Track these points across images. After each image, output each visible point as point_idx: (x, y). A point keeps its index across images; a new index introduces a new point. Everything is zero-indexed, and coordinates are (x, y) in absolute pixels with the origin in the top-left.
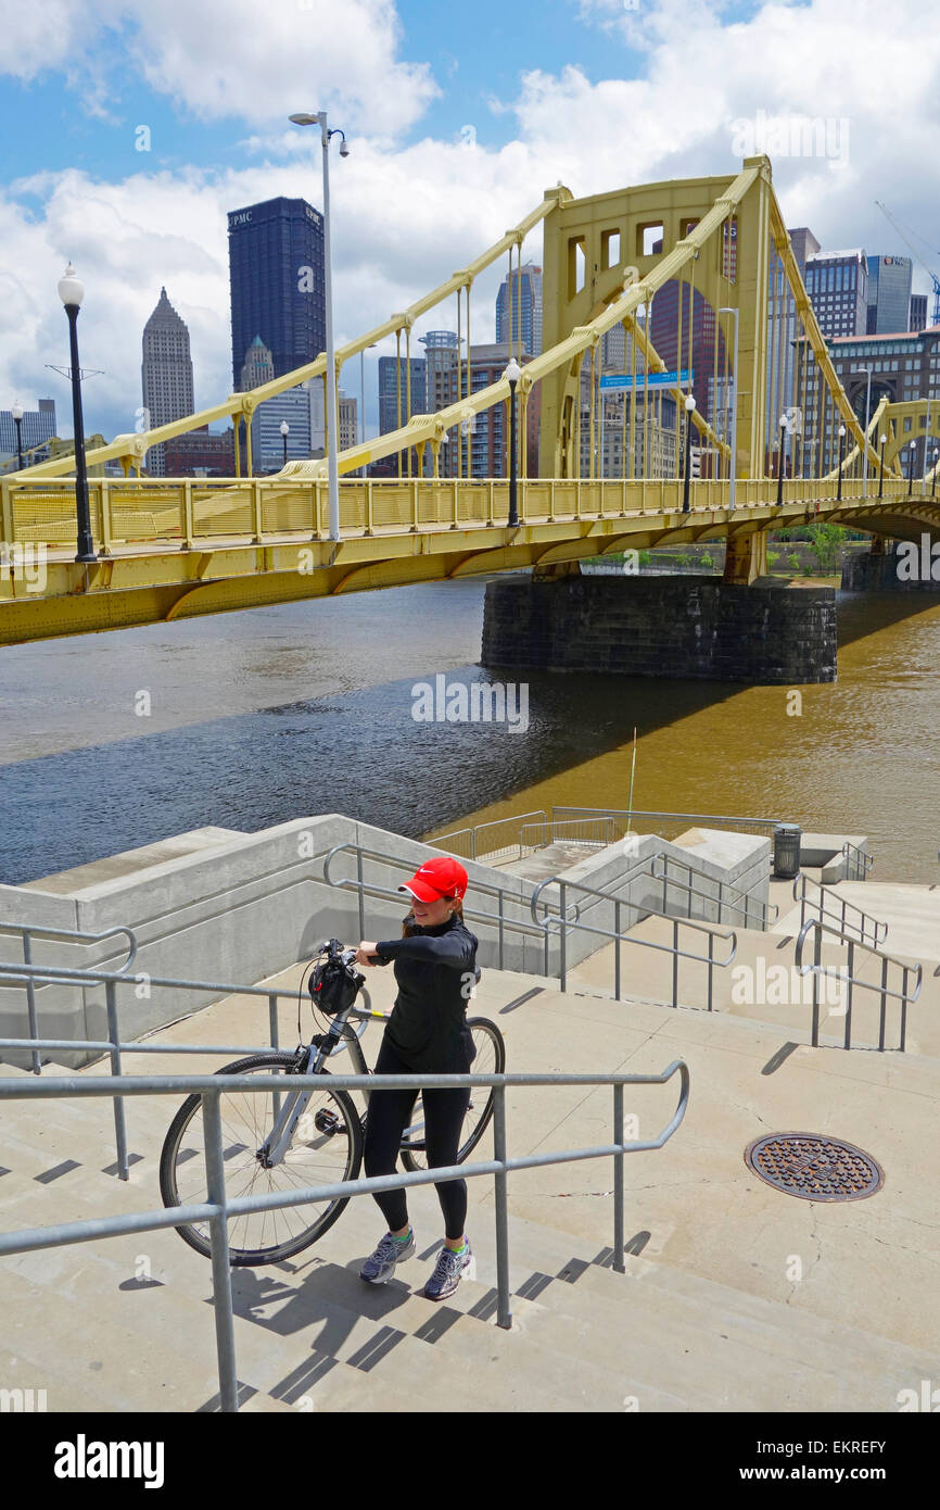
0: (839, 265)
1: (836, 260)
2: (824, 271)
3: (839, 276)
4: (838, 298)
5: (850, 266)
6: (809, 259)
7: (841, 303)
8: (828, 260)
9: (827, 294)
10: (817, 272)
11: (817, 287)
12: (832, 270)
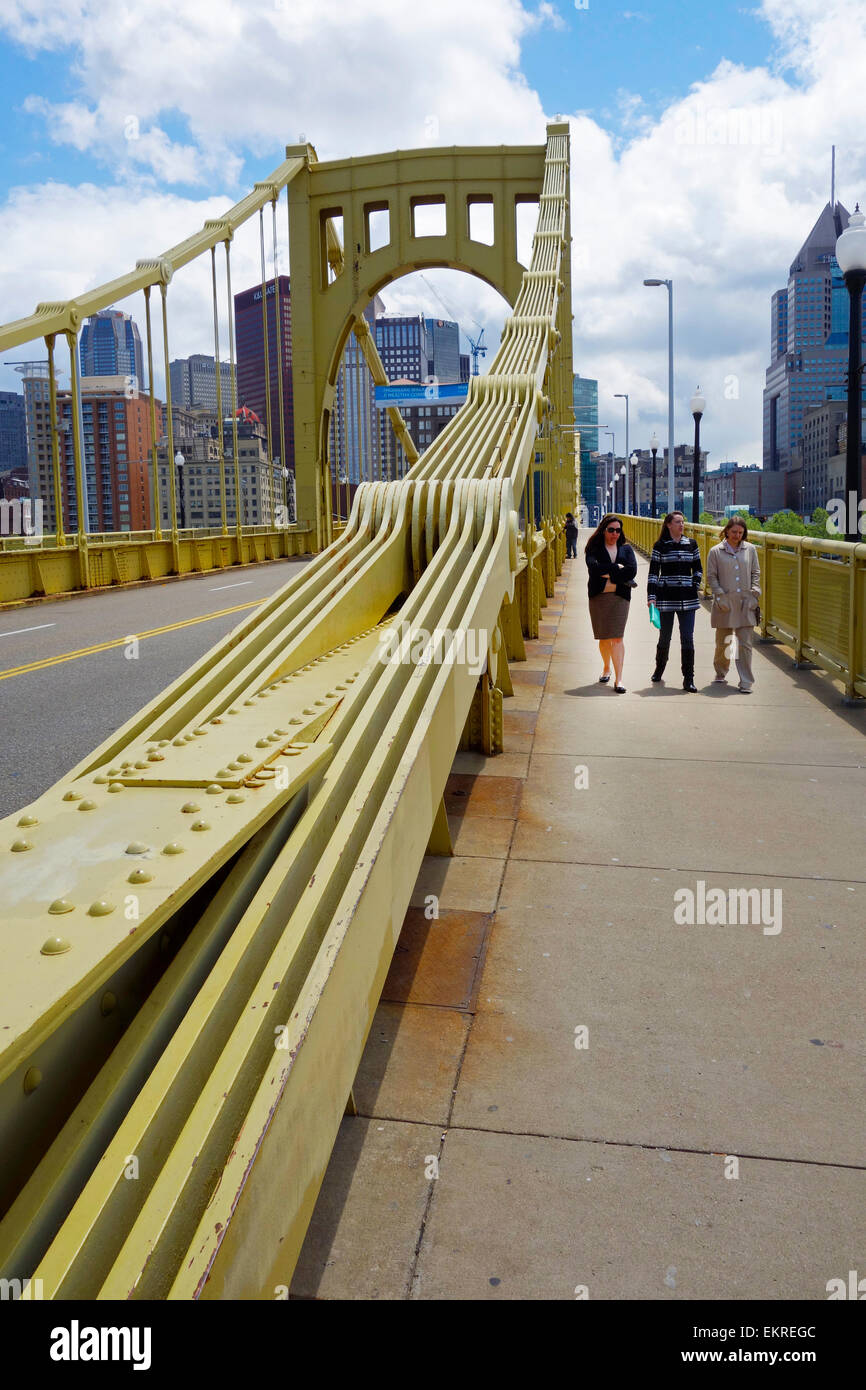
0: (404, 324)
1: (401, 319)
2: (391, 328)
3: (404, 334)
4: (405, 352)
5: (414, 325)
6: (379, 317)
7: (408, 356)
8: (394, 319)
9: (395, 348)
10: (386, 329)
11: (386, 342)
12: (398, 328)
